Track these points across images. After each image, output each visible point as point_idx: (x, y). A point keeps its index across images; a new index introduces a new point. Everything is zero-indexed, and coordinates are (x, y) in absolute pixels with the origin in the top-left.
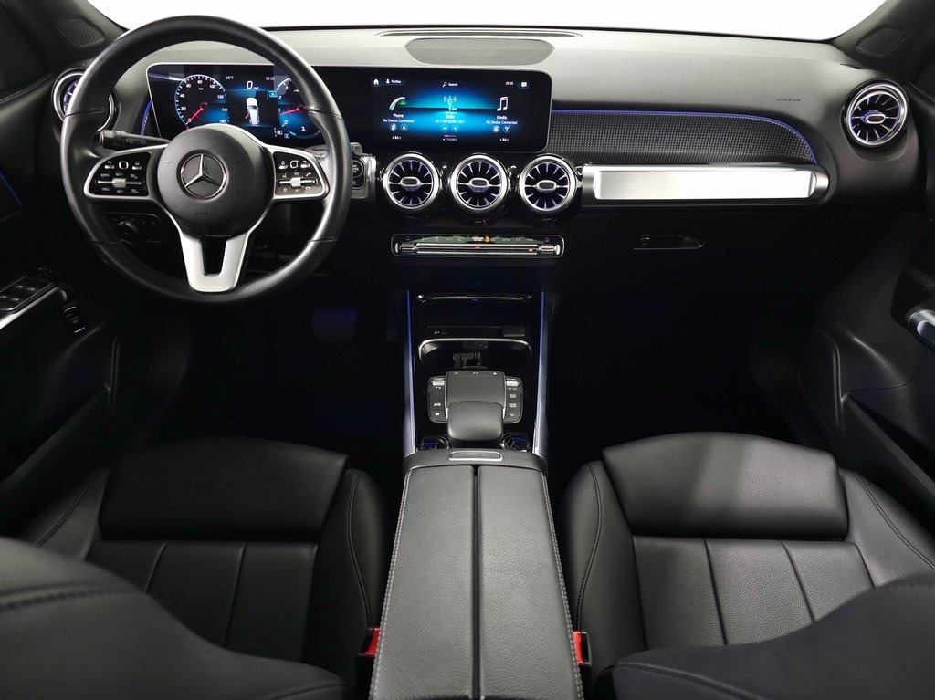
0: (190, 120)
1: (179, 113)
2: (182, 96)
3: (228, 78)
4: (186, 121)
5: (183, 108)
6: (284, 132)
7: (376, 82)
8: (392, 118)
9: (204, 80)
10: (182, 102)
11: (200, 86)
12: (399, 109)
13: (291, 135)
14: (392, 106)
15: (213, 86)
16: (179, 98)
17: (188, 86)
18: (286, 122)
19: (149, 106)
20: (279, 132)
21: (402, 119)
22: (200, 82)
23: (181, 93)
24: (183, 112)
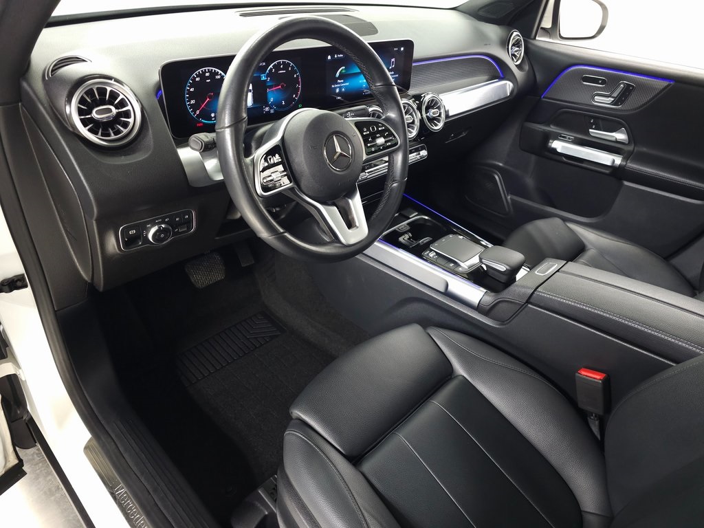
0: (198, 112)
1: (188, 107)
2: (192, 90)
4: (195, 113)
5: (193, 102)
7: (329, 57)
8: (337, 83)
9: (211, 72)
10: (192, 96)
11: (208, 78)
12: (342, 76)
14: (338, 74)
15: (219, 77)
16: (189, 92)
17: (198, 79)
18: (272, 100)
20: (267, 109)
21: (342, 83)
22: (207, 74)
23: (190, 87)
24: (192, 106)
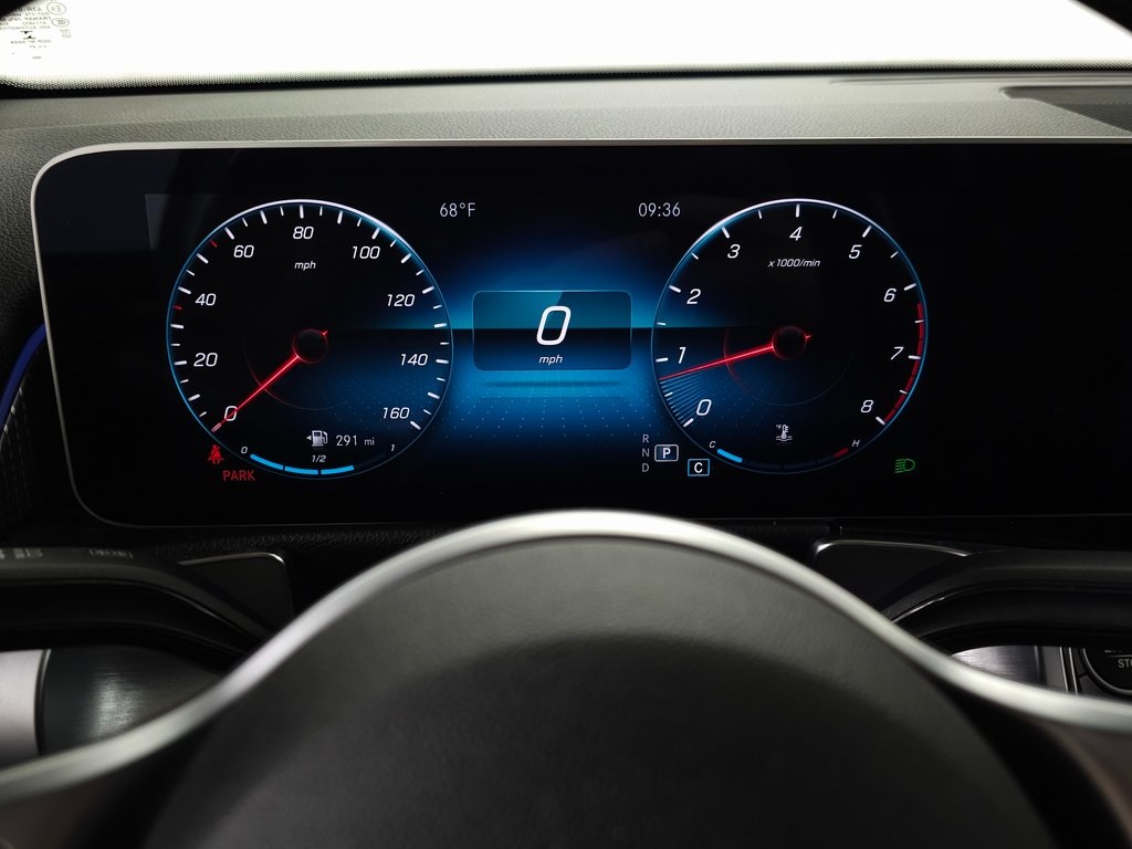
0: (231, 413)
1: (180, 383)
2: (204, 300)
3: (449, 210)
4: (216, 416)
5: (206, 359)
6: (689, 451)
9: (323, 221)
10: (201, 330)
11: (305, 250)
13: (719, 464)
15: (371, 253)
16: (187, 309)
17: (242, 251)
19: (29, 349)
22: (301, 233)
23: (197, 286)
24: (198, 378)
